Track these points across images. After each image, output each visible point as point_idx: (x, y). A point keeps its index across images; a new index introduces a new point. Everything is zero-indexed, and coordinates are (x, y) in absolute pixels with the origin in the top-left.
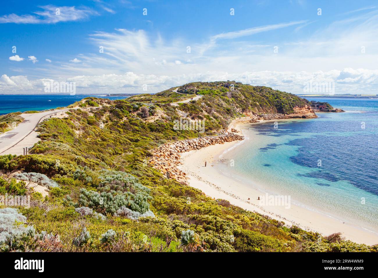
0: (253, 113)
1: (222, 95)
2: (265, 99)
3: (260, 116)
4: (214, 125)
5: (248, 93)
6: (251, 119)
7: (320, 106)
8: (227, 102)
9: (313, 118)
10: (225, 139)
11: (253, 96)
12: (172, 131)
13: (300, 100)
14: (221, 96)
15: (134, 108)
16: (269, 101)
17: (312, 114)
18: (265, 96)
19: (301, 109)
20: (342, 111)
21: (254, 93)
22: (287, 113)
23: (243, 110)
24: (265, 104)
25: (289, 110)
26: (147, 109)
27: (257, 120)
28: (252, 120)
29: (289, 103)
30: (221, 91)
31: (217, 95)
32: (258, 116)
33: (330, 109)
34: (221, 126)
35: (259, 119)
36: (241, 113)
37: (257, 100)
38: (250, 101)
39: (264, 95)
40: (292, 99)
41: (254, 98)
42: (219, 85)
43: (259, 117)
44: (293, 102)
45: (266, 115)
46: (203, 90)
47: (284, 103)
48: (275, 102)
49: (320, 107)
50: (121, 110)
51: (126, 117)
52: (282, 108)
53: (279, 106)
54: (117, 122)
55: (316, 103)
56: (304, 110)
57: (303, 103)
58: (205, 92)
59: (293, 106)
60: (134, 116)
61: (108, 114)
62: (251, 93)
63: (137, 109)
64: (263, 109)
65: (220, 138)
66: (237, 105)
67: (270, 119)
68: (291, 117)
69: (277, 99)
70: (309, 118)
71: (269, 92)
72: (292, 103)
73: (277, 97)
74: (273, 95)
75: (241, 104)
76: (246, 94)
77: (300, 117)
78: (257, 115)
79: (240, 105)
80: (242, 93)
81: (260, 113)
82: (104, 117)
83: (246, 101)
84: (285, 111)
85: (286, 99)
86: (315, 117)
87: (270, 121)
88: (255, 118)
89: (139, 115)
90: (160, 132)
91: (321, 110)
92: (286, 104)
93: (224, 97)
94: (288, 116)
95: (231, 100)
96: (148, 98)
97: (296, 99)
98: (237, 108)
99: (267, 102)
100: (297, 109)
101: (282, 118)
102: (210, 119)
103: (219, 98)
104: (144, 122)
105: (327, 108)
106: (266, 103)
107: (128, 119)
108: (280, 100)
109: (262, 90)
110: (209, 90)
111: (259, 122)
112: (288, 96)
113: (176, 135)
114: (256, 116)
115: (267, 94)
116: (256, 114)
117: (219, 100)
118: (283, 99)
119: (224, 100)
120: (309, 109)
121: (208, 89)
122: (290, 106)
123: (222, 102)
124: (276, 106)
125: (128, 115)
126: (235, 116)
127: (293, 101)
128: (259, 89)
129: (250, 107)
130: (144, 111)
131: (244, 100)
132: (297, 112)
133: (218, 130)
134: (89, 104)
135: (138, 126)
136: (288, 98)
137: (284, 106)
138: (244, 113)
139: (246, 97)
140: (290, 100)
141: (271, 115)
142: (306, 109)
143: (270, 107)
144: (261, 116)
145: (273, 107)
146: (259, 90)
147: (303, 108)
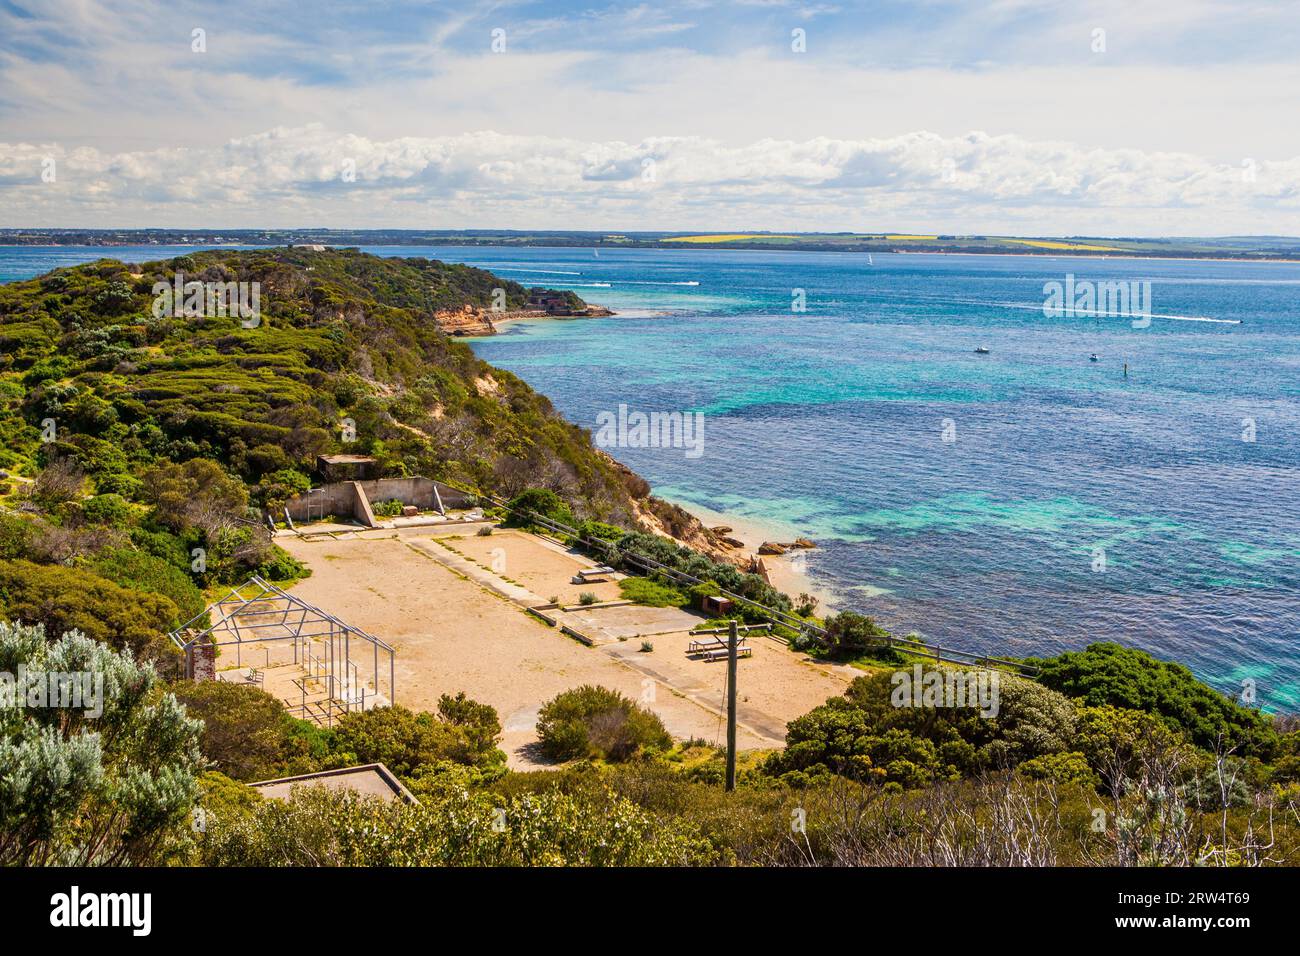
7: (551, 302)
9: (481, 335)
13: (455, 294)
17: (480, 327)
19: (454, 316)
20: (609, 313)
29: (426, 303)
33: (575, 309)
39: (369, 285)
40: (435, 291)
44: (435, 299)
47: (412, 303)
49: (550, 305)
55: (542, 295)
56: (461, 317)
57: (462, 300)
59: (435, 310)
69: (397, 294)
70: (473, 334)
71: (382, 277)
72: (432, 303)
73: (399, 287)
74: (390, 282)
91: (550, 312)
97: (445, 292)
100: (444, 314)
105: (567, 307)
108: (406, 294)
109: (365, 271)
115: (376, 281)
120: (476, 314)
122: (428, 308)
127: (437, 296)
128: (360, 269)
132: (442, 322)
140: (430, 294)
142: (467, 313)
146: (358, 272)
147: (458, 312)
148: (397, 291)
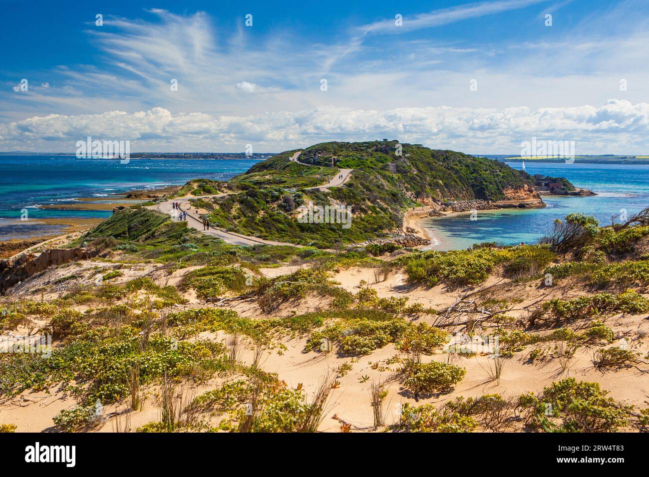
0: (434, 200)
1: (381, 169)
2: (452, 174)
3: (445, 204)
4: (385, 221)
5: (423, 163)
6: (431, 210)
7: (551, 185)
8: (390, 180)
9: (538, 207)
10: (404, 243)
11: (431, 169)
12: (331, 231)
13: (515, 176)
14: (380, 171)
15: (272, 197)
16: (460, 178)
17: (535, 201)
18: (452, 168)
19: (517, 193)
20: (592, 194)
21: (434, 164)
22: (491, 200)
23: (418, 195)
24: (453, 183)
25: (496, 195)
26: (292, 198)
27: (441, 212)
28: (434, 212)
29: (496, 182)
30: (377, 161)
31: (372, 168)
32: (442, 204)
33: (570, 190)
34: (394, 223)
35: (444, 211)
36: (414, 200)
37: (439, 176)
38: (428, 178)
40: (500, 173)
41: (433, 172)
42: (370, 148)
43: (444, 206)
44: (502, 179)
45: (455, 202)
46: (347, 159)
47: (486, 182)
48: (471, 179)
49: (551, 187)
50: (256, 200)
51: (263, 209)
52: (483, 189)
53: (477, 186)
54: (253, 218)
55: (543, 180)
56: (522, 194)
57: (521, 180)
58: (352, 163)
59: (503, 187)
60: (274, 208)
61: (237, 206)
62: (429, 163)
63: (278, 198)
64: (449, 192)
65: (396, 241)
66: (406, 185)
67: (464, 210)
68: (499, 207)
69: (473, 175)
70: (531, 207)
71: (460, 162)
72: (500, 182)
73: (474, 170)
74: (467, 166)
75: (413, 184)
76: (420, 165)
77: (515, 207)
78: (440, 203)
79: (411, 186)
80: (412, 163)
81: (446, 199)
82: (234, 210)
83: (421, 178)
84: (489, 195)
85: (491, 174)
86: (542, 206)
87: (464, 213)
88: (438, 208)
89: (280, 206)
90: (314, 232)
91: (553, 192)
92: (491, 184)
93: (384, 172)
94: (494, 204)
95: (395, 176)
96: (278, 179)
97: (508, 174)
98: (407, 191)
99: (457, 180)
100: (510, 191)
101: (484, 209)
102: (377, 213)
103: (377, 173)
104: (290, 217)
105: (564, 189)
106: (456, 182)
107: (266, 213)
108: (480, 175)
109: (447, 158)
110: (357, 159)
111: (445, 215)
112: (493, 168)
113: (338, 236)
114: (438, 205)
115: (456, 165)
116: (439, 201)
117: (376, 178)
118: (486, 174)
119: (384, 177)
120: (531, 191)
121: (354, 158)
122: (498, 186)
123: (382, 180)
124: (473, 186)
125: (265, 207)
126: (406, 206)
127: (503, 177)
128: (443, 156)
129: (428, 188)
130: (286, 200)
131: (417, 175)
132: (509, 197)
133: (391, 229)
134: (204, 190)
135: (283, 224)
136: (493, 172)
137: (486, 185)
138: (419, 200)
139: (420, 171)
140: (498, 175)
141: (464, 203)
142: (525, 191)
143: (462, 188)
144: (447, 205)
145: (467, 189)
146: (441, 158)
147: (520, 190)
148: (473, 173)
